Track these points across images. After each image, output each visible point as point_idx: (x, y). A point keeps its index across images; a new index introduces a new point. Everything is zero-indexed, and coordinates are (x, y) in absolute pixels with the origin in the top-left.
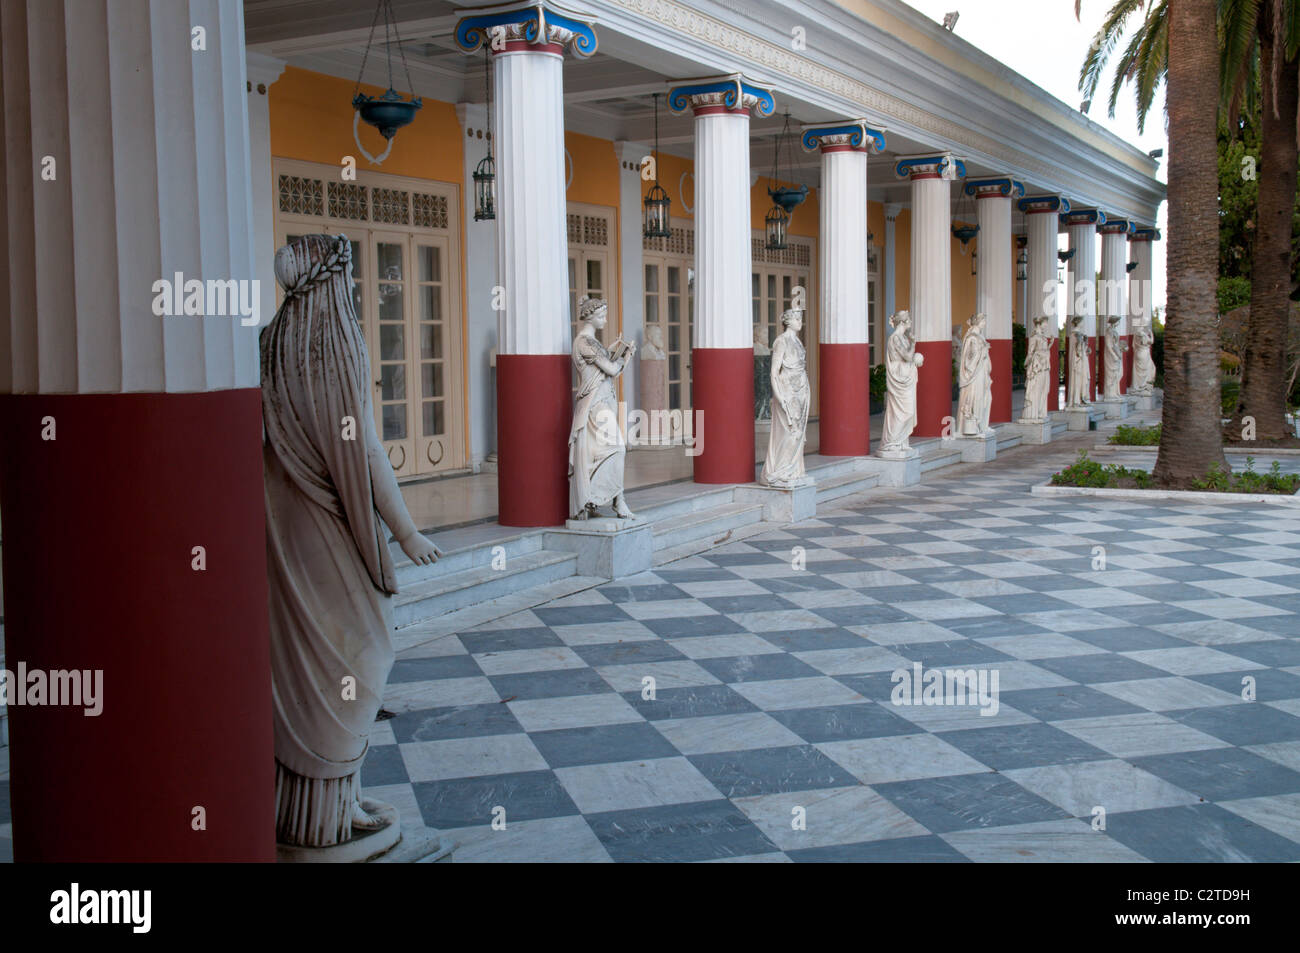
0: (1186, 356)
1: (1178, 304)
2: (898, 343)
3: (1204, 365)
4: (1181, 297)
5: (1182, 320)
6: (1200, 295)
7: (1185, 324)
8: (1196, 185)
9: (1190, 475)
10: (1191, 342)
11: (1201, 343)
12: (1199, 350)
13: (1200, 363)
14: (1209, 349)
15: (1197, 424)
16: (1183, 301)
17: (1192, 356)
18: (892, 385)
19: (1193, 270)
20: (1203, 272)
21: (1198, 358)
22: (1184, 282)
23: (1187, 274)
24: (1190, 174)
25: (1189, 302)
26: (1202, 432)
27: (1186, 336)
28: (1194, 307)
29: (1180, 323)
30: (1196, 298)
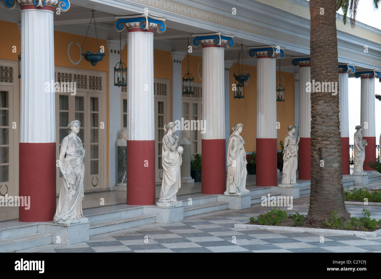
0: (320, 150)
1: (316, 120)
2: (167, 141)
3: (330, 155)
4: (317, 116)
5: (318, 130)
6: (327, 116)
7: (319, 131)
8: (323, 53)
9: (323, 219)
10: (323, 142)
11: (328, 142)
12: (327, 146)
13: (328, 154)
14: (333, 146)
15: (327, 189)
16: (318, 118)
17: (324, 150)
18: (164, 164)
19: (323, 101)
20: (329, 102)
21: (327, 151)
22: (318, 108)
23: (319, 103)
24: (320, 47)
25: (321, 119)
26: (330, 194)
27: (320, 139)
28: (324, 122)
29: (317, 131)
30: (325, 117)
